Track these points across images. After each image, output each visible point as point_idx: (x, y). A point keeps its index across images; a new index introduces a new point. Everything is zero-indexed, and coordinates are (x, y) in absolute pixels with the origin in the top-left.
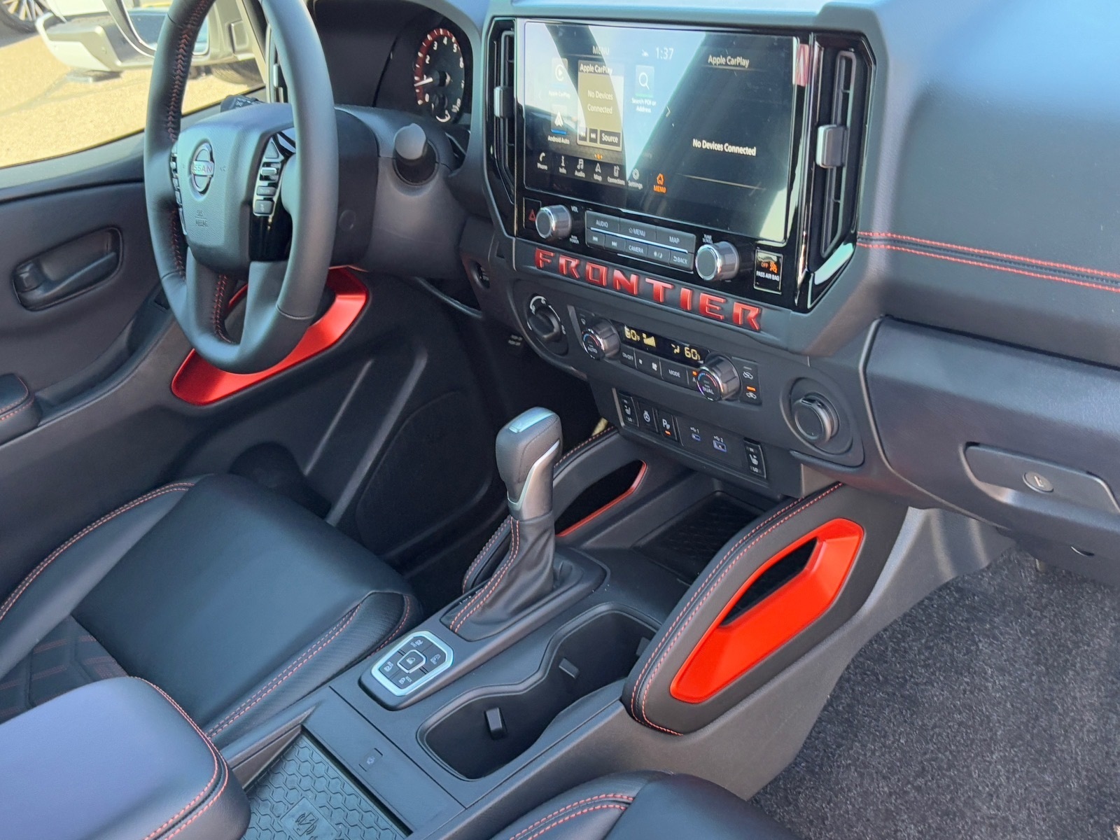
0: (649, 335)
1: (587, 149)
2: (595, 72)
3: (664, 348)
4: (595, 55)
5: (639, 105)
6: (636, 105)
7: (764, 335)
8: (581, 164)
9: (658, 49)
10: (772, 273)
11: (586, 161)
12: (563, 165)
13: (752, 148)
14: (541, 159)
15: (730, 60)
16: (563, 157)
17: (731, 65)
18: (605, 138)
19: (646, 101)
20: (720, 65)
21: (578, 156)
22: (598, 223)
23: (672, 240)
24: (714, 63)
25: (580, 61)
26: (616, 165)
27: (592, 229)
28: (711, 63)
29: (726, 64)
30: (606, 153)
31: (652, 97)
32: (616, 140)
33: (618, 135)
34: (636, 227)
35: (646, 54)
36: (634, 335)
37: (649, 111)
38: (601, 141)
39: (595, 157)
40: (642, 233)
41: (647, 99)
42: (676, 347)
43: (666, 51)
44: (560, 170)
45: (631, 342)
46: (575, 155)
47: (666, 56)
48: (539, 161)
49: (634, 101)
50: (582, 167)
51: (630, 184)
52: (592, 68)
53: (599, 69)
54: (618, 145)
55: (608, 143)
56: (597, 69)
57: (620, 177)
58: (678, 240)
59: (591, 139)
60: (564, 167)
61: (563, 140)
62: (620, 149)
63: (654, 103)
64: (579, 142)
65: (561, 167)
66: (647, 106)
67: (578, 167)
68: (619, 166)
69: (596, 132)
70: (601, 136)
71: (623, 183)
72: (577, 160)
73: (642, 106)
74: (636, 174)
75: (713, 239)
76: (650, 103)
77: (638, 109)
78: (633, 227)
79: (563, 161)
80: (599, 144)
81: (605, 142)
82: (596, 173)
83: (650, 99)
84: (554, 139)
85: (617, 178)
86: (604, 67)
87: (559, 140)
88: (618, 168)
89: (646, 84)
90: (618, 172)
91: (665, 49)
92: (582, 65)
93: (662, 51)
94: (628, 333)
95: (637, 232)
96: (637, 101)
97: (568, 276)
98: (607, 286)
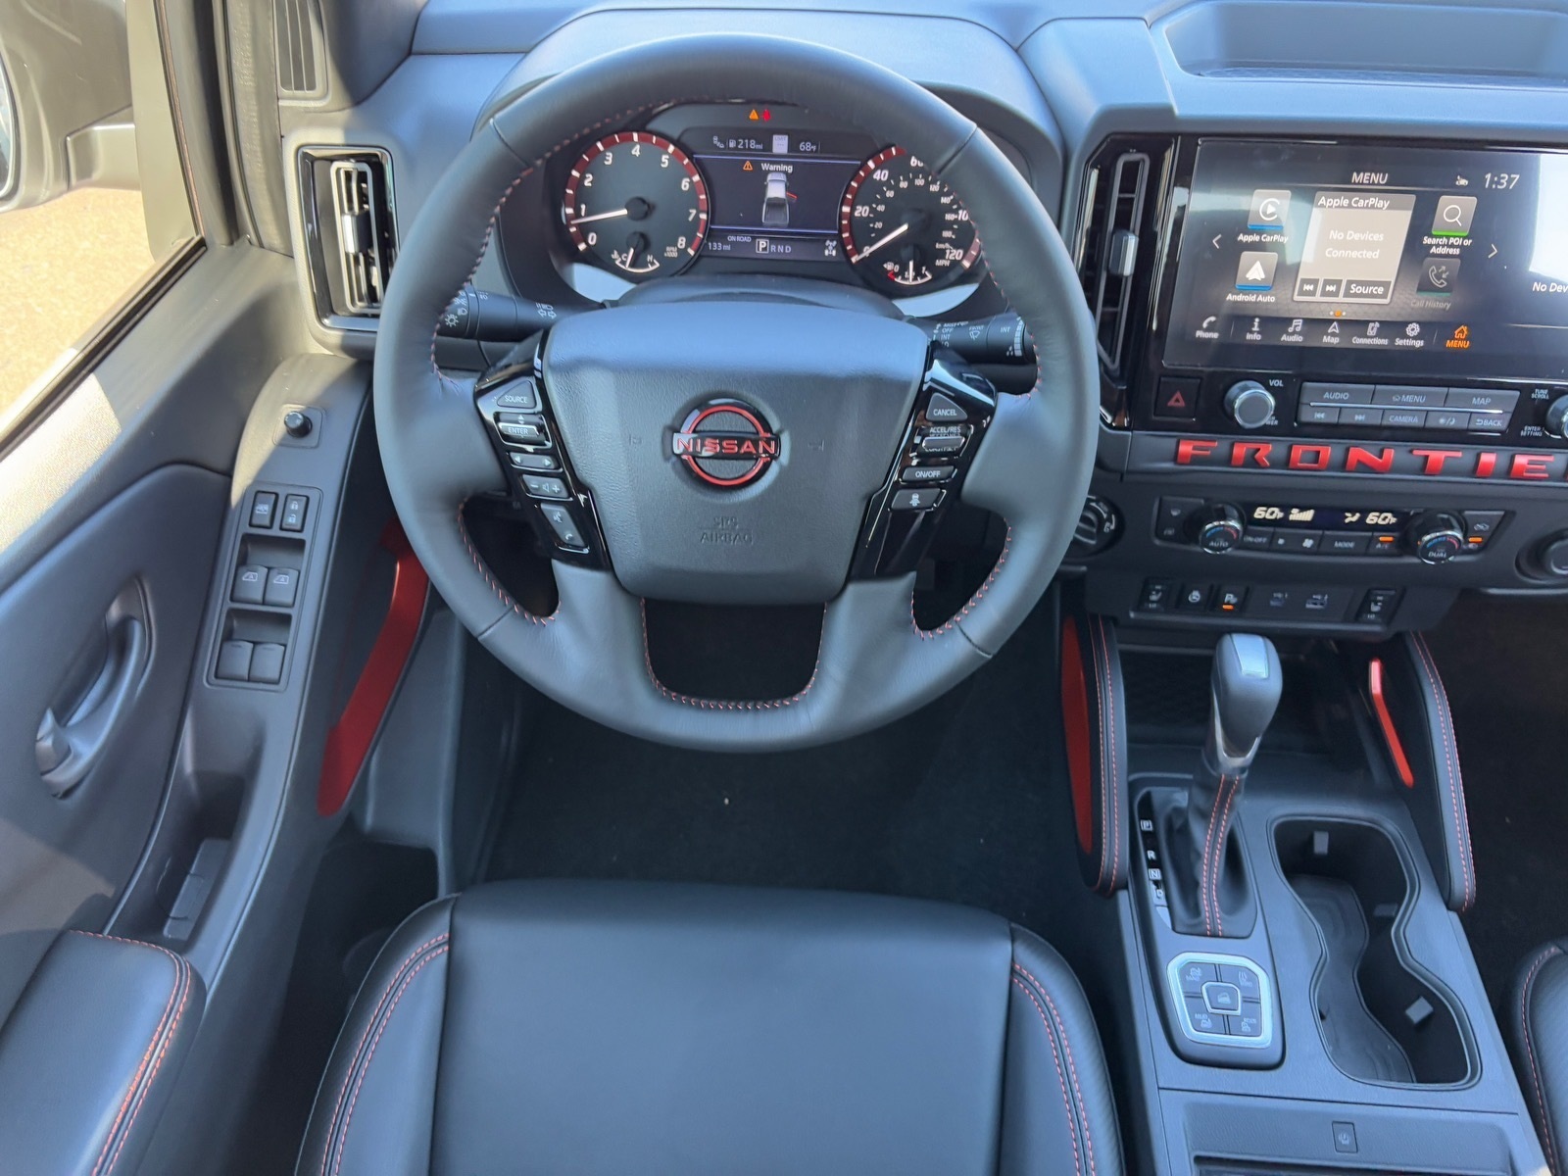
0: (1303, 509)
1: (1312, 307)
2: (1350, 206)
3: (1329, 519)
4: (1355, 183)
5: (1437, 246)
6: (1431, 246)
8: (1298, 324)
9: (1488, 176)
11: (1306, 321)
12: (1256, 329)
14: (1205, 325)
16: (1257, 320)
18: (1354, 289)
19: (1452, 241)
21: (1292, 316)
22: (1328, 395)
23: (1475, 401)
25: (1318, 193)
26: (1374, 322)
27: (1312, 404)
30: (1355, 307)
31: (1465, 234)
32: (1381, 290)
33: (1386, 285)
34: (1407, 393)
35: (1463, 182)
36: (1273, 513)
37: (1457, 251)
38: (1347, 294)
39: (1331, 315)
40: (1418, 399)
41: (1455, 237)
42: (1353, 515)
43: (1504, 178)
44: (1249, 336)
45: (1264, 522)
46: (1286, 315)
47: (1503, 184)
48: (1201, 328)
49: (1427, 240)
50: (1298, 329)
51: (1399, 342)
52: (1346, 202)
53: (1361, 203)
54: (1384, 296)
55: (1361, 295)
56: (1357, 202)
57: (1379, 335)
58: (1488, 400)
59: (1324, 293)
60: (1258, 333)
61: (1260, 298)
62: (1386, 301)
63: (1467, 242)
64: (1296, 298)
65: (1252, 332)
66: (1452, 246)
67: (1291, 330)
68: (1380, 322)
69: (1338, 283)
70: (1348, 288)
71: (1385, 342)
72: (1288, 321)
73: (1443, 246)
74: (1413, 329)
75: (1549, 393)
76: (1460, 242)
77: (1433, 250)
78: (1401, 393)
79: (1256, 324)
80: (1341, 298)
81: (1356, 295)
82: (1328, 334)
83: (1460, 237)
84: (1240, 298)
85: (1372, 337)
86: (1373, 200)
87: (1252, 298)
88: (1377, 325)
89: (1457, 219)
90: (1375, 330)
91: (1502, 175)
92: (1323, 198)
93: (1496, 179)
94: (1260, 513)
95: (1409, 398)
96: (1434, 241)
97: (1243, 466)
98: (1329, 469)
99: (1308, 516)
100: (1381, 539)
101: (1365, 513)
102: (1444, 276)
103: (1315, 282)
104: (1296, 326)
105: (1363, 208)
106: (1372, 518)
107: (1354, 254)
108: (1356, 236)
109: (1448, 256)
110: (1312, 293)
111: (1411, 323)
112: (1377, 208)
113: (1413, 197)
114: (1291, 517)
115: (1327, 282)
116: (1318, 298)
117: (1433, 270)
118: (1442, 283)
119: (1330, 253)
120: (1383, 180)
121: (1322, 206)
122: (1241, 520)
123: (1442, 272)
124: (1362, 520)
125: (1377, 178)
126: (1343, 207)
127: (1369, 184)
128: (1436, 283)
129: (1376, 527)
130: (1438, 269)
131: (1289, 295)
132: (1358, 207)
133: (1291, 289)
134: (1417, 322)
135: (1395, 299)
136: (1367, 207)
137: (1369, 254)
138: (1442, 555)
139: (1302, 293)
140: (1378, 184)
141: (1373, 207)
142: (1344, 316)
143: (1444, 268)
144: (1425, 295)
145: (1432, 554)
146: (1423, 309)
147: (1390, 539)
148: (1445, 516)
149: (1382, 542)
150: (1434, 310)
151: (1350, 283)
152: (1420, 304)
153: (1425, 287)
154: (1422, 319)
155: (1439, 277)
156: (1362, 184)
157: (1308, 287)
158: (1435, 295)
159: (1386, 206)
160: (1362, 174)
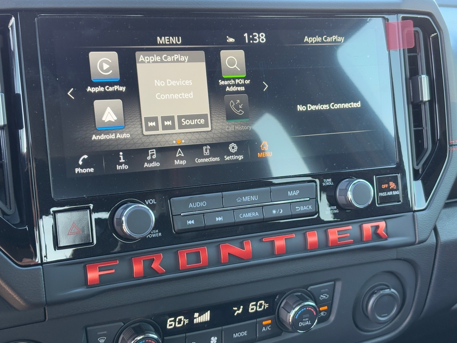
1: (159, 138)
2: (162, 61)
4: (160, 45)
5: (230, 86)
6: (225, 86)
7: (391, 241)
8: (153, 154)
9: (246, 35)
10: (393, 190)
11: (159, 150)
12: (122, 160)
13: (357, 102)
14: (81, 163)
15: (326, 39)
16: (121, 153)
17: (327, 42)
18: (184, 122)
19: (237, 81)
20: (316, 43)
21: (146, 147)
22: (191, 205)
23: (290, 194)
24: (310, 41)
25: (137, 53)
26: (206, 145)
27: (182, 214)
28: (307, 42)
29: (323, 42)
30: (190, 136)
31: (244, 76)
32: (202, 121)
33: (204, 116)
34: (245, 195)
35: (231, 40)
36: (180, 321)
37: (243, 89)
38: (181, 127)
39: (174, 143)
40: (254, 198)
41: (238, 78)
42: (238, 310)
43: (256, 36)
44: (118, 167)
45: (175, 331)
46: (142, 147)
47: (256, 40)
48: (79, 166)
49: (222, 83)
50: (154, 157)
51: (227, 158)
52: (158, 58)
53: (169, 59)
54: (206, 125)
55: (190, 126)
56: (166, 58)
57: (212, 155)
58: (298, 192)
59: (165, 128)
60: (125, 163)
61: (118, 136)
62: (209, 129)
63: (248, 82)
64: (145, 133)
65: (121, 164)
66: (238, 85)
67: (149, 158)
68: (209, 145)
69: (171, 118)
70: (180, 123)
71: (218, 159)
72: (145, 151)
73: (233, 85)
74: (233, 148)
75: (332, 181)
76: (242, 81)
77: (228, 89)
78: (241, 196)
79: (121, 157)
80: (177, 130)
81: (186, 127)
82: (177, 159)
83: (242, 78)
84: (103, 137)
85: (207, 157)
86: (177, 56)
87: (112, 136)
88: (209, 147)
89: (235, 66)
90: (208, 151)
91: (254, 34)
92: (142, 56)
93: (251, 36)
94: (170, 324)
95: (247, 199)
96: (226, 83)
97: (145, 277)
98: (209, 266)
99: (206, 317)
100: (264, 323)
101: (246, 303)
102: (240, 107)
103: (155, 119)
104: (152, 155)
105: (171, 62)
106: (252, 308)
107: (176, 96)
108: (173, 83)
109: (237, 92)
110: (156, 128)
111: (231, 143)
112: (181, 62)
113: (202, 53)
114: (196, 321)
115: (164, 119)
116: (161, 131)
117: (232, 104)
118: (241, 112)
119: (159, 96)
120: (179, 41)
121: (142, 62)
122: (157, 332)
123: (239, 104)
124: (246, 309)
125: (174, 40)
126: (157, 62)
127: (170, 45)
128: (237, 112)
129: (257, 314)
130: (235, 102)
131: (140, 132)
132: (168, 62)
133: (140, 126)
134: (235, 142)
135: (214, 127)
136: (174, 62)
137: (186, 96)
138: (307, 323)
139: (148, 129)
140: (177, 44)
141: (178, 61)
142: (183, 142)
143: (238, 101)
144: (233, 122)
145: (301, 324)
146: (234, 132)
147: (270, 321)
148: (300, 294)
149: (266, 326)
150: (242, 131)
151: (180, 117)
152: (231, 129)
153: (231, 116)
154: (237, 140)
155: (238, 109)
156: (166, 45)
157: (152, 124)
158: (239, 121)
159: (187, 60)
160: (163, 38)
